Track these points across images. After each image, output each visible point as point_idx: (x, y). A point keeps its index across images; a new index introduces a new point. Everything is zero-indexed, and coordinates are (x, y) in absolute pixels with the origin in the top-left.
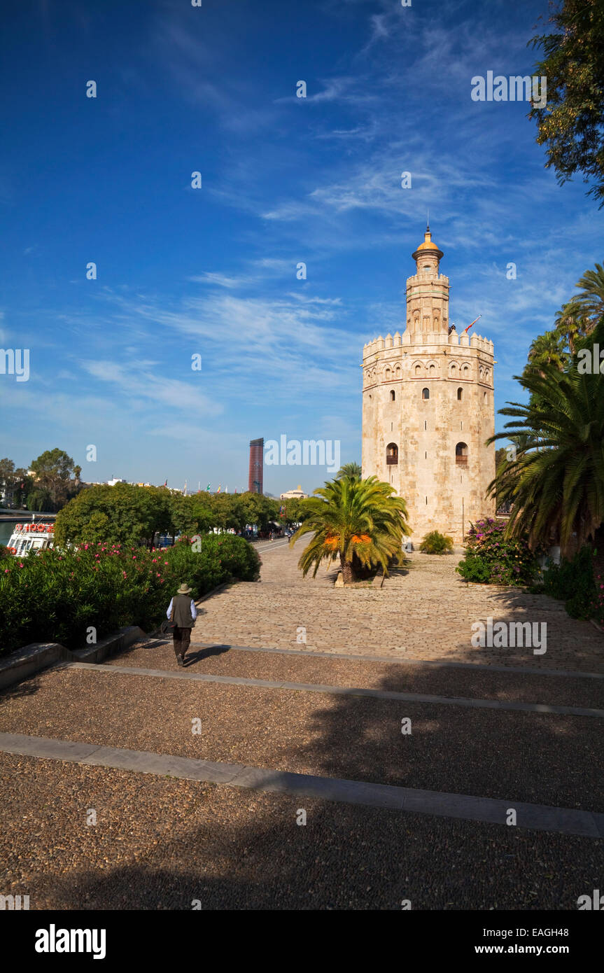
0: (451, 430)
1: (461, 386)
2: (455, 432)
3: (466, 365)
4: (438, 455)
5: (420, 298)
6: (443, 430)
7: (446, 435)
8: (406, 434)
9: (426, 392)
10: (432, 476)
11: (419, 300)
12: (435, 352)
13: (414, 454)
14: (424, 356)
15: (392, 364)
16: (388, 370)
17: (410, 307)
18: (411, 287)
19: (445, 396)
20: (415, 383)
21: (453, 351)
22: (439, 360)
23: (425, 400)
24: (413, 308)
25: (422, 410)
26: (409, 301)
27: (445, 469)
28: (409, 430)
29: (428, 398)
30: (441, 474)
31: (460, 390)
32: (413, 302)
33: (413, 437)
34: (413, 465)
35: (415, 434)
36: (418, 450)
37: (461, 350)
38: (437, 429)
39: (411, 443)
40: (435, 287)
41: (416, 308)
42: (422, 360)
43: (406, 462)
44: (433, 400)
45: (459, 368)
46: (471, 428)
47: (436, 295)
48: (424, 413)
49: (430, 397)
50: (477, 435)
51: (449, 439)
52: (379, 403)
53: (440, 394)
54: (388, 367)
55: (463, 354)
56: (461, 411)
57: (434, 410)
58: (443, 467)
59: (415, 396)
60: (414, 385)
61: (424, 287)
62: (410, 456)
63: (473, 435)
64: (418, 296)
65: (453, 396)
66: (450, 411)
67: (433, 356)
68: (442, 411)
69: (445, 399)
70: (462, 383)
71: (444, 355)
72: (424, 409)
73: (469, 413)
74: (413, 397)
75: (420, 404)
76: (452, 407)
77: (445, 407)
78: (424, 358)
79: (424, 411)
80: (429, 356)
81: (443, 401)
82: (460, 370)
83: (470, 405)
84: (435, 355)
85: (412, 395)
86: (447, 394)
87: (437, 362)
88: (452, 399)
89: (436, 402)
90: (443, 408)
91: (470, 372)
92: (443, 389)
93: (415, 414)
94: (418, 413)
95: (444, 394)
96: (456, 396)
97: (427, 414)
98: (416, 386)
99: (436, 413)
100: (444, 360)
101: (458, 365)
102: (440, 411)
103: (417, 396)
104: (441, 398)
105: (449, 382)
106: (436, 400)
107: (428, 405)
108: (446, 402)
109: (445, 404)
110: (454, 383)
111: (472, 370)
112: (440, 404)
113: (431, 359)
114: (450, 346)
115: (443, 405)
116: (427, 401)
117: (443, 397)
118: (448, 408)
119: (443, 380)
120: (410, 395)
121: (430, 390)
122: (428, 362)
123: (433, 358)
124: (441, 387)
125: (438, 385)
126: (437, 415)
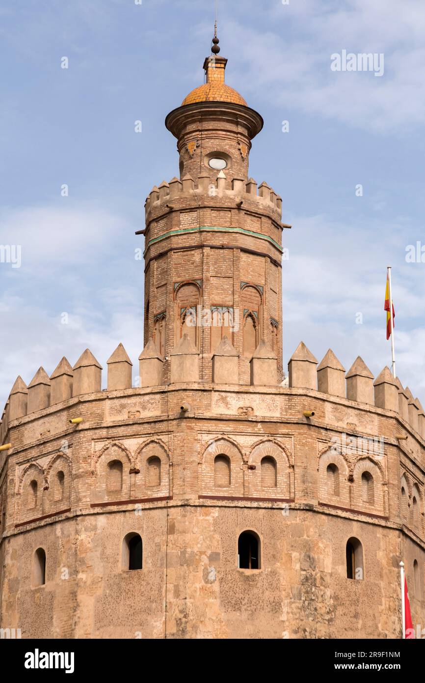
1: (355, 531)
3: (367, 466)
5: (201, 247)
11: (196, 256)
12: (276, 415)
14: (241, 427)
15: (132, 444)
16: (116, 465)
17: (165, 272)
18: (172, 211)
19: (312, 563)
20: (216, 513)
21: (329, 417)
22: (288, 443)
23: (248, 572)
24: (175, 278)
25: (237, 606)
26: (162, 255)
29: (256, 565)
31: (353, 545)
32: (175, 257)
37: (352, 418)
40: (249, 219)
41: (186, 277)
42: (233, 438)
44: (273, 573)
45: (347, 473)
47: (249, 243)
48: (245, 615)
49: (262, 566)
52: (82, 576)
53: (295, 555)
54: (114, 454)
55: (360, 428)
56: (356, 616)
57: (276, 607)
59: (214, 557)
60: (210, 518)
61: (214, 214)
64: (194, 240)
65: (334, 563)
66: (328, 613)
67: (272, 429)
68: (305, 611)
69: (310, 571)
70: (359, 524)
71: (306, 426)
72: (243, 603)
73: (380, 625)
74: (205, 559)
75: (230, 585)
76: (332, 601)
77: (313, 598)
78: (241, 433)
79: (243, 609)
80: (260, 426)
81: (307, 579)
82: (351, 480)
83: (383, 599)
84: (279, 424)
85: (204, 553)
86: (312, 555)
87: (283, 449)
88: (331, 575)
89: (283, 582)
90: (306, 600)
91: (379, 489)
92: (305, 537)
93: (214, 618)
94: (223, 616)
95: (309, 557)
96: (343, 564)
97: (253, 620)
98: (216, 522)
99: (284, 617)
100: (304, 445)
101: (345, 463)
102: (295, 610)
103: (221, 556)
104: (298, 567)
105: (323, 517)
106: (282, 572)
107: (255, 591)
108: (315, 579)
109: (313, 589)
110: (335, 519)
111: (383, 484)
112: (297, 588)
113: (265, 438)
114: (324, 400)
115: (307, 592)
116: (253, 575)
117: (306, 565)
118: (323, 602)
119: (303, 510)
120: (196, 550)
121: (261, 538)
122: (254, 446)
123: (272, 435)
124: (298, 532)
125: (289, 523)
126: (287, 623)
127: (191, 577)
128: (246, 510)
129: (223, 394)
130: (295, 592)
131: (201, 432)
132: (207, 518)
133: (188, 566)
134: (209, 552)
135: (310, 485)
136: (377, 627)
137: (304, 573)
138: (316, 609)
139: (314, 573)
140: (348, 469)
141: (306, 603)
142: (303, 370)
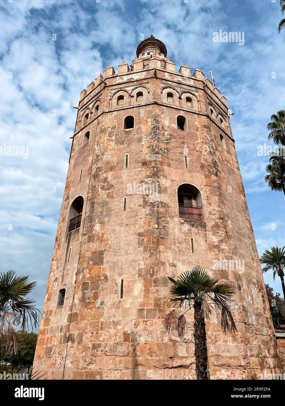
0: (169, 165)
1: (182, 114)
2: (176, 168)
3: (189, 95)
4: (145, 202)
6: (153, 164)
7: (159, 171)
8: (96, 176)
9: (129, 122)
10: (134, 239)
12: (142, 77)
13: (106, 204)
14: (128, 85)
15: (91, 106)
16: (87, 115)
19: (157, 122)
21: (167, 77)
22: (147, 85)
23: (128, 130)
25: (122, 143)
27: (158, 224)
28: (100, 170)
29: (132, 127)
30: (150, 233)
33: (105, 180)
34: (102, 223)
35: (110, 176)
36: (112, 197)
37: (180, 79)
38: (145, 163)
39: (103, 188)
42: (125, 89)
43: (91, 219)
44: (139, 128)
45: (178, 96)
46: (202, 167)
48: (125, 145)
49: (134, 127)
50: (214, 177)
51: (165, 177)
53: (149, 120)
54: (87, 112)
55: (184, 82)
56: (183, 143)
57: (140, 140)
58: (154, 221)
59: (114, 127)
60: (113, 115)
62: (98, 209)
63: (206, 176)
65: (170, 123)
66: (166, 140)
67: (140, 82)
68: (153, 139)
69: (156, 124)
70: (184, 112)
71: (155, 78)
72: (125, 141)
73: (197, 148)
74: (110, 129)
75: (120, 136)
76: (169, 136)
77: (157, 134)
78: (128, 87)
79: (125, 143)
80: (135, 82)
81: (154, 127)
82: (180, 98)
83: (199, 139)
84: (143, 80)
85: (110, 127)
86: (157, 119)
87: (145, 88)
88: (168, 127)
89: (143, 130)
90: (154, 135)
91: (195, 103)
92: (154, 113)
93: (112, 149)
94: (116, 147)
95: (156, 120)
96: (175, 124)
97: (129, 147)
98: (115, 116)
99: (143, 143)
100: (154, 84)
101: (177, 93)
102: (148, 140)
103: (117, 127)
104: (150, 124)
105: (164, 107)
106: (143, 127)
107: (131, 136)
108: (159, 128)
109: (158, 131)
110: (170, 108)
111: (198, 102)
112: (150, 132)
113: (138, 86)
114: (165, 72)
115: (154, 132)
116: (130, 131)
117: (154, 122)
118: (163, 136)
119: (153, 104)
120: (106, 127)
121: (134, 117)
122: (133, 90)
123: (141, 84)
124: (150, 112)
125: (147, 110)
126: (145, 145)
127: (103, 136)
128: (128, 109)
129: (121, 77)
130: (149, 133)
131: (112, 90)
132: (112, 115)
133: (102, 133)
134: (112, 126)
135: (157, 96)
136: (196, 148)
137: (153, 125)
138: (159, 138)
139: (158, 125)
140: (178, 95)
141: (154, 136)
142: (153, 62)
